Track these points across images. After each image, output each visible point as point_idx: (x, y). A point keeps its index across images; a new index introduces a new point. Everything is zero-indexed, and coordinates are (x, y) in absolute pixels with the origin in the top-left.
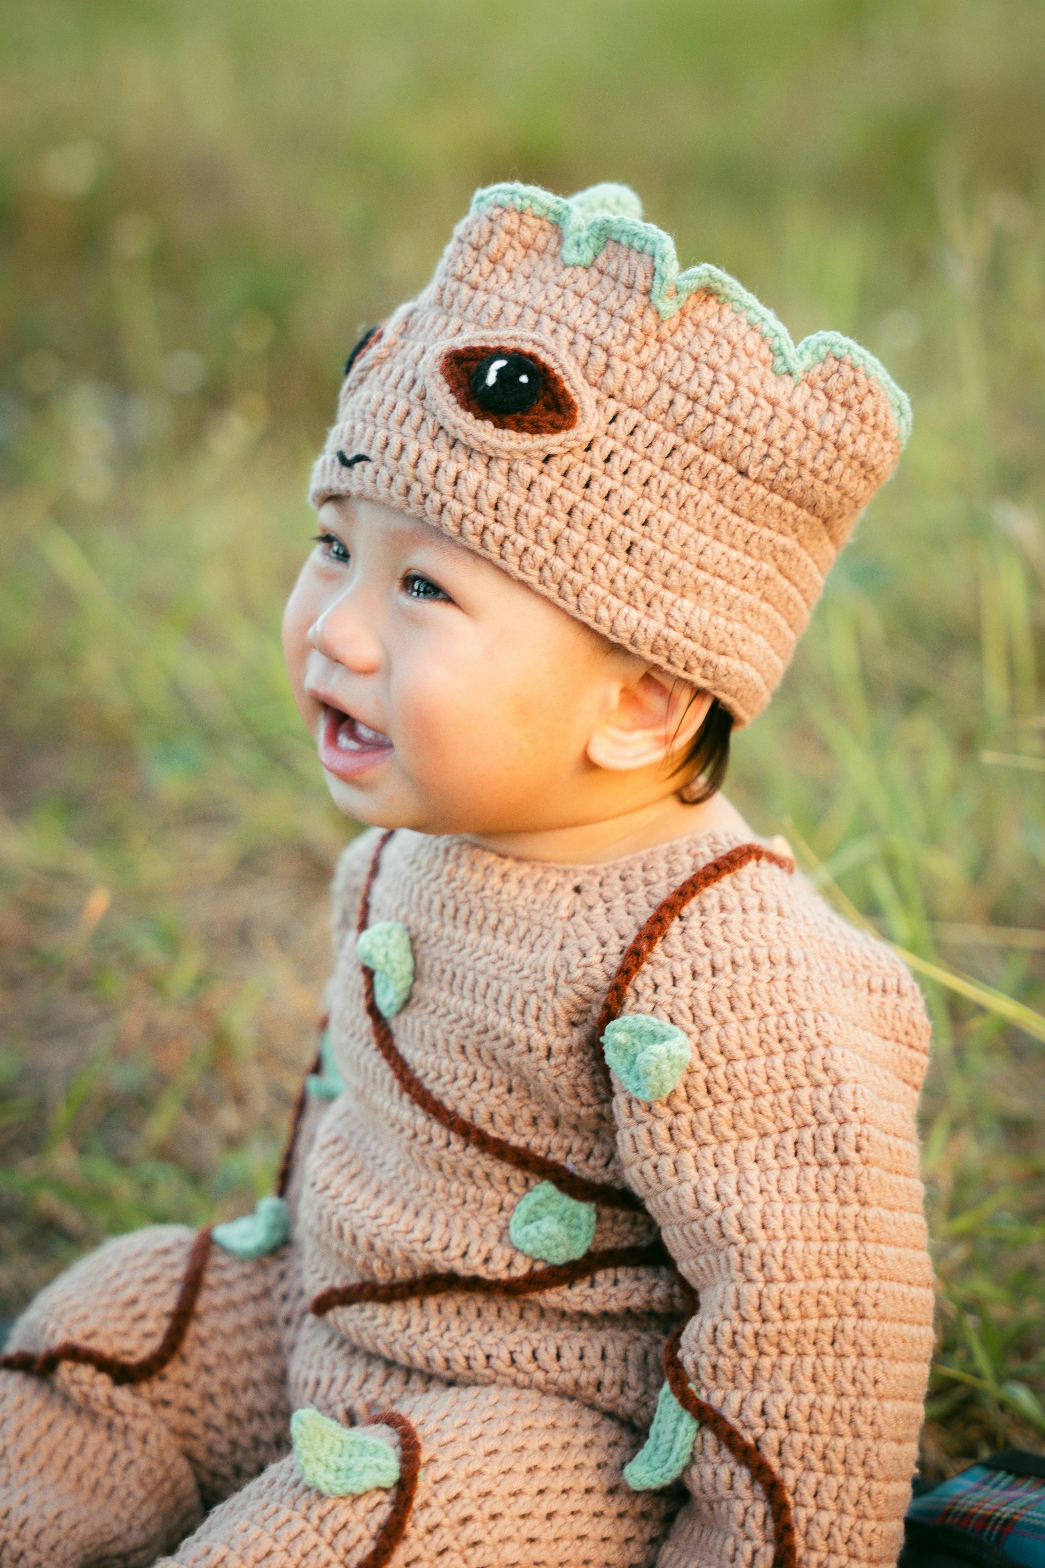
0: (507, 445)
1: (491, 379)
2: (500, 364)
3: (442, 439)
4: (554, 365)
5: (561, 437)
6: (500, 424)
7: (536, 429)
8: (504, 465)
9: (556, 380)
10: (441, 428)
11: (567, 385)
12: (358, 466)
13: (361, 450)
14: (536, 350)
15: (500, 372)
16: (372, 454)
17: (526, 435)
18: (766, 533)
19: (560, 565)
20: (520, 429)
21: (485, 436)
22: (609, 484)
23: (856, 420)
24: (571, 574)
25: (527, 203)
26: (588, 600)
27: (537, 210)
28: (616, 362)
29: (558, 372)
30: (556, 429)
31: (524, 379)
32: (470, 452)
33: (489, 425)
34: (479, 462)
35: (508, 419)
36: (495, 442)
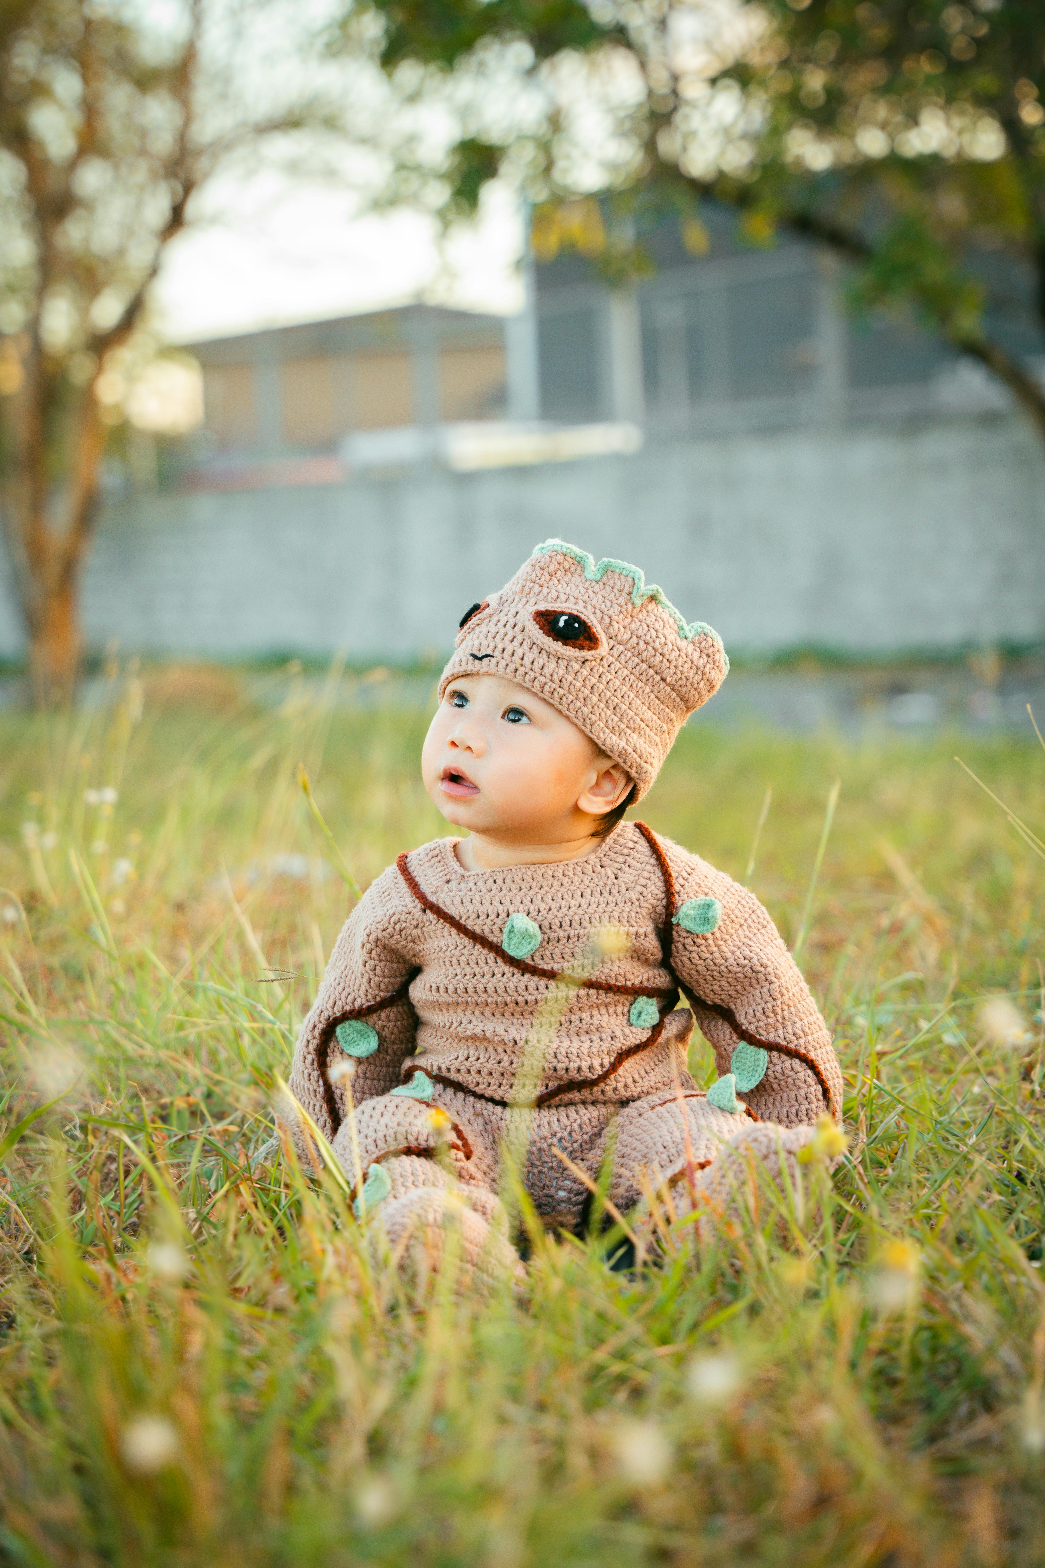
0: (568, 653)
1: (561, 624)
2: (565, 618)
3: (535, 649)
4: (588, 621)
5: (592, 652)
6: (565, 644)
7: (581, 648)
8: (565, 662)
9: (589, 627)
10: (534, 644)
11: (594, 630)
12: (486, 660)
13: (489, 652)
14: (579, 614)
15: (566, 621)
16: (495, 654)
17: (577, 650)
18: (667, 710)
19: (586, 710)
20: (574, 647)
21: (558, 648)
22: (610, 677)
23: (712, 662)
24: (590, 715)
25: (568, 551)
26: (596, 728)
27: (573, 555)
28: (614, 623)
29: (590, 624)
30: (591, 649)
31: (576, 625)
32: (549, 654)
33: (560, 643)
34: (553, 659)
35: (569, 642)
36: (562, 651)
